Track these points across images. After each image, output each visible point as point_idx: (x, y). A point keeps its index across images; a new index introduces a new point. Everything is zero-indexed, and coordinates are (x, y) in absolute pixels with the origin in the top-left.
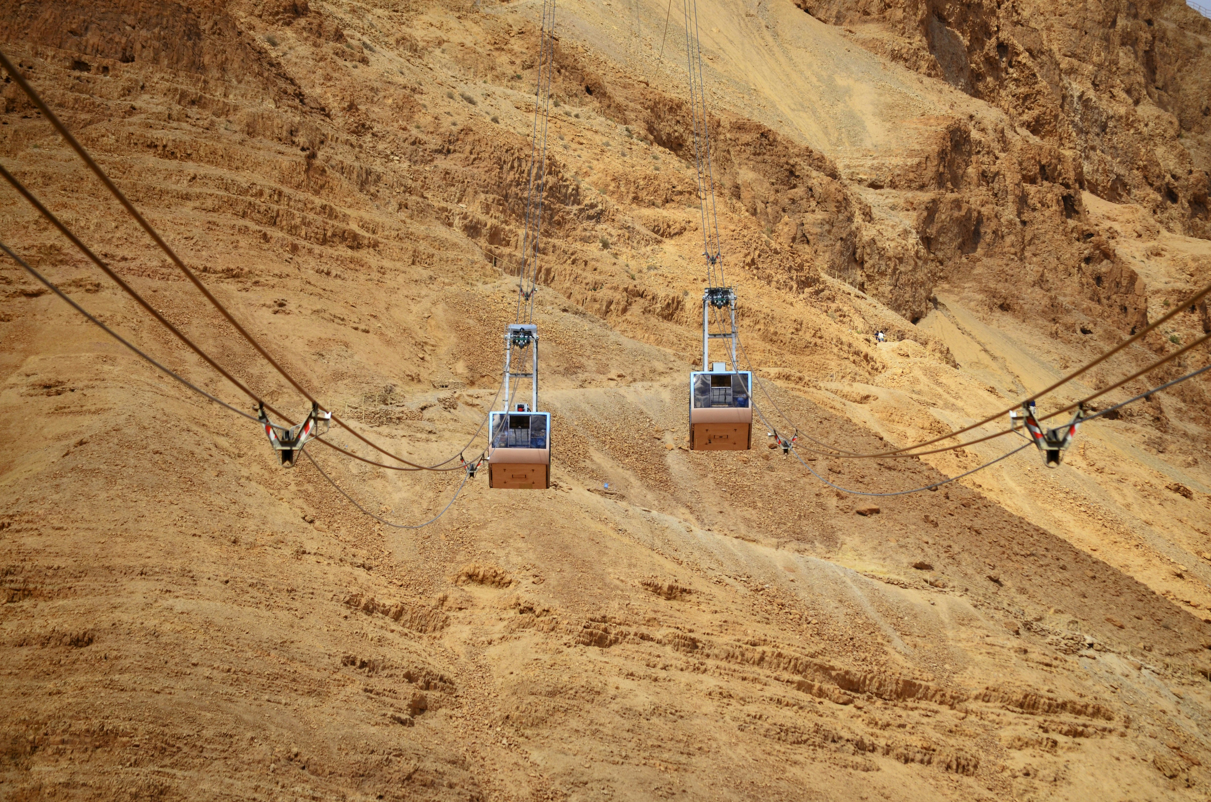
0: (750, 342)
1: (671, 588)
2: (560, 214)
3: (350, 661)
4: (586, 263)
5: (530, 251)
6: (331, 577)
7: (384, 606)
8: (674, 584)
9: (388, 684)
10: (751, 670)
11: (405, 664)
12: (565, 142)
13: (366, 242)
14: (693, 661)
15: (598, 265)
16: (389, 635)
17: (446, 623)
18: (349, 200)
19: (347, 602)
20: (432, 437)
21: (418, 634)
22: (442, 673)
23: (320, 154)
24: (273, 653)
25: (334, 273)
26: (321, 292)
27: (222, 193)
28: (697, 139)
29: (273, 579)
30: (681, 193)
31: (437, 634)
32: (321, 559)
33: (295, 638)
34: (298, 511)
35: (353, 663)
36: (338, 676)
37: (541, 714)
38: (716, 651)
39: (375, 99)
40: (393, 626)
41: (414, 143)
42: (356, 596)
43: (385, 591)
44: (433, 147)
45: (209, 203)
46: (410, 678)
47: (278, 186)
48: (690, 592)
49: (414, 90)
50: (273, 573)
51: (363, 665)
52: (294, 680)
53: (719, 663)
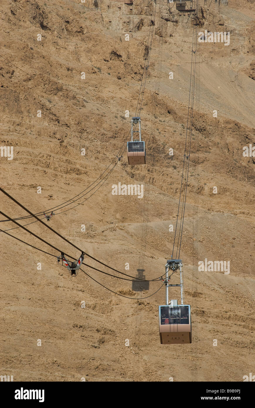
0: (230, 201)
1: (195, 292)
2: (158, 158)
3: (75, 326)
4: (167, 175)
5: (147, 172)
6: (68, 295)
7: (89, 305)
8: (196, 291)
9: (90, 334)
10: (226, 322)
11: (96, 326)
12: (159, 131)
13: (83, 172)
14: (203, 319)
15: (172, 176)
16: (91, 315)
17: (112, 310)
18: (76, 157)
19: (75, 304)
20: (107, 242)
21: (102, 314)
22: (110, 328)
23: (65, 141)
24: (47, 324)
25: (71, 184)
26: (66, 191)
27: (29, 157)
28: (211, 127)
29: (47, 297)
30: (203, 147)
31: (109, 314)
32: (65, 289)
33: (55, 318)
34: (57, 272)
35: (77, 326)
36: (71, 331)
37: (147, 342)
38: (212, 315)
39: (88, 120)
40: (92, 312)
41: (102, 135)
42: (78, 302)
43: (89, 299)
44: (110, 136)
45: (24, 161)
46: (98, 331)
47: (50, 153)
48: (202, 294)
49: (102, 116)
50: (47, 295)
51: (81, 327)
52: (55, 334)
53: (214, 320)
